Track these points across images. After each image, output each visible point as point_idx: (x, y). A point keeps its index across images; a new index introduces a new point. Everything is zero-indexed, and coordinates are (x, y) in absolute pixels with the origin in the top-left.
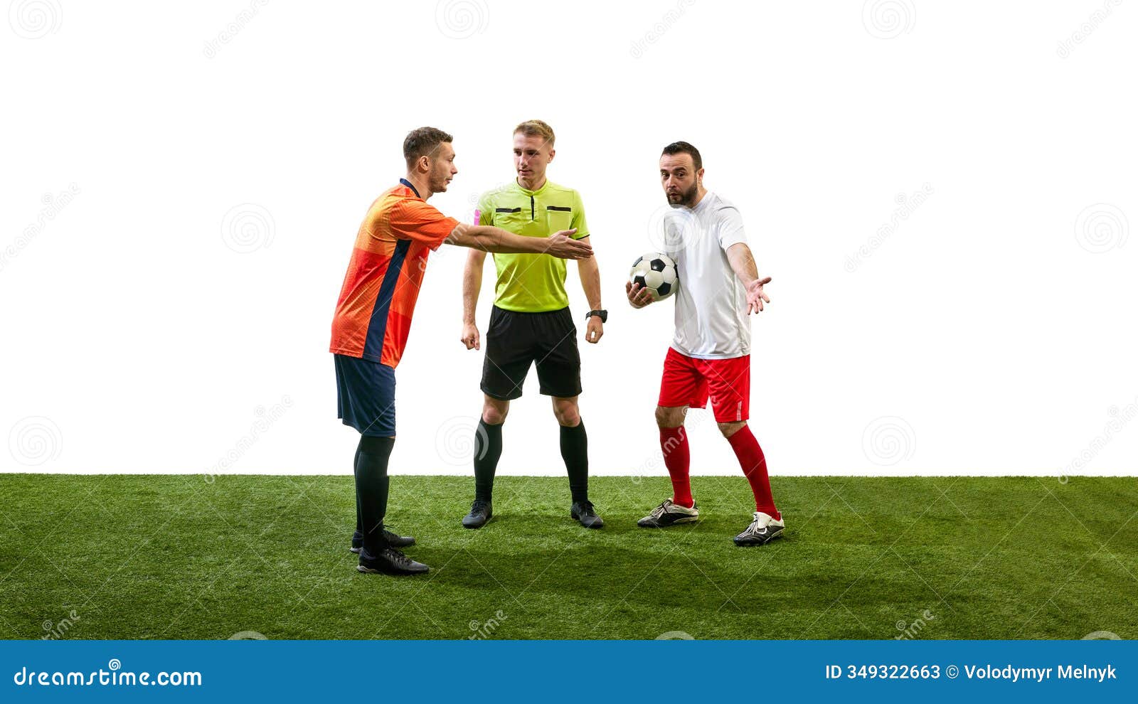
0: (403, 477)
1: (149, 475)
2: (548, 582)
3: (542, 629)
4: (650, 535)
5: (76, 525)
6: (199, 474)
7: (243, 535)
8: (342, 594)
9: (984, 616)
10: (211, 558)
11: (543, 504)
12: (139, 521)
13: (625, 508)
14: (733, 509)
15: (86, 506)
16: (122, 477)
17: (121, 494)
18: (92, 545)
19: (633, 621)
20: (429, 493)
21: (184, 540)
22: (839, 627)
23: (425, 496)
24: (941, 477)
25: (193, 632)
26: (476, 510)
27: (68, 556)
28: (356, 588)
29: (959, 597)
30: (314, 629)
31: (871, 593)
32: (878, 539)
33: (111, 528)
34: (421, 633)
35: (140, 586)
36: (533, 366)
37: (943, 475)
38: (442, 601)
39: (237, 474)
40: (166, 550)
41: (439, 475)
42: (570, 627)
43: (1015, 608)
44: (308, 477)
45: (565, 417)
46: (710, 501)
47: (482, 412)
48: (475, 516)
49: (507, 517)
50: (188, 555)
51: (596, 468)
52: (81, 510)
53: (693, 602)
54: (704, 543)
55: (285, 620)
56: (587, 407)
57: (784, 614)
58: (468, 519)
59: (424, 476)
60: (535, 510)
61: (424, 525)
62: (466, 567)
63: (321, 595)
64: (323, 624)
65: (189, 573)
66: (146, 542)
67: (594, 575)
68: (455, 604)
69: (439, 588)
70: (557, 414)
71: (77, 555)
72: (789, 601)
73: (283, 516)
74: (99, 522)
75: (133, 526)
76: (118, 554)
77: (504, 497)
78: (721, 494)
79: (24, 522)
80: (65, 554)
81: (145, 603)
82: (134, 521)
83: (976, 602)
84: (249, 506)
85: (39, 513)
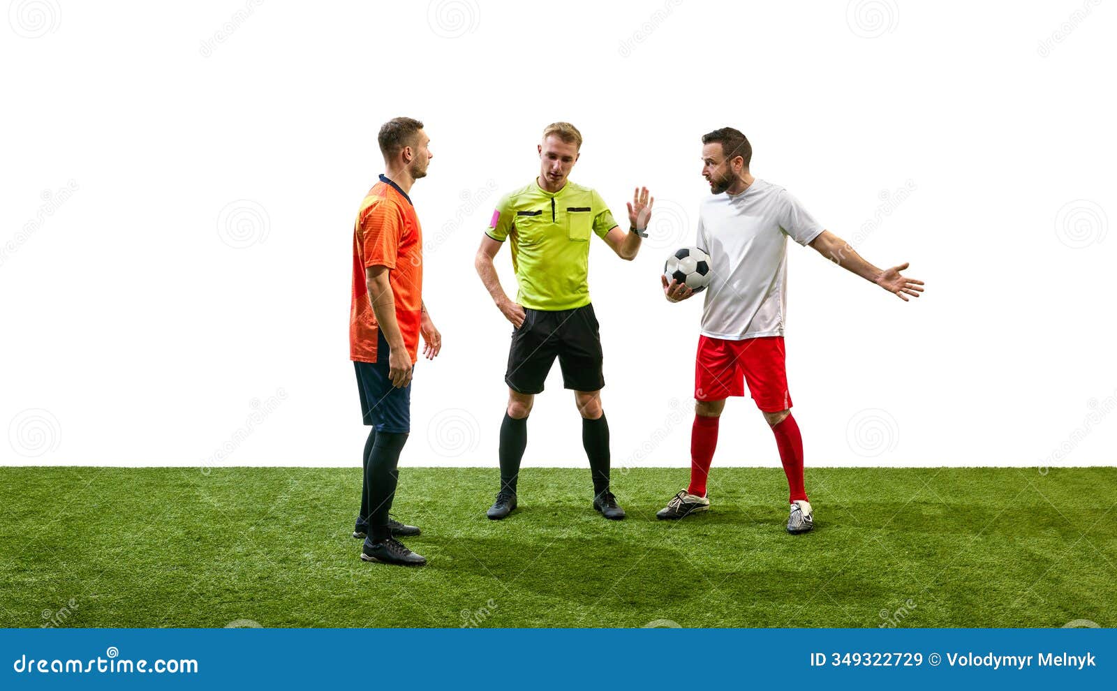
0: (437, 468)
1: (193, 468)
2: (562, 573)
3: (549, 620)
4: (670, 527)
5: (116, 516)
6: (241, 466)
7: (273, 527)
9: (993, 609)
10: (239, 549)
11: (569, 495)
12: (177, 513)
13: (648, 500)
14: (756, 500)
15: (129, 498)
16: (167, 470)
17: (163, 486)
18: (128, 535)
19: (640, 613)
20: (459, 485)
21: (217, 532)
22: (845, 619)
23: (455, 487)
24: (968, 468)
25: (210, 622)
26: (500, 501)
27: (104, 547)
28: (375, 579)
29: (970, 589)
30: (327, 619)
31: (881, 585)
33: (149, 520)
34: (430, 623)
35: (167, 576)
36: (557, 361)
38: (456, 592)
39: (277, 466)
40: (198, 541)
41: (471, 467)
42: (578, 618)
43: (1025, 601)
44: (345, 469)
45: (587, 409)
46: (734, 492)
47: (507, 406)
48: (500, 507)
49: (532, 509)
50: (217, 546)
51: (619, 458)
52: (123, 502)
53: (702, 593)
54: (722, 534)
55: (301, 610)
56: (609, 401)
57: (791, 606)
58: (492, 511)
60: (560, 502)
61: (450, 516)
63: (340, 586)
64: (337, 615)
65: (216, 563)
66: (180, 533)
67: (608, 566)
68: (468, 595)
69: (454, 579)
70: (579, 407)
71: (113, 546)
72: (798, 593)
73: (315, 507)
74: (138, 514)
75: (170, 518)
76: (151, 545)
77: (531, 488)
78: (746, 485)
79: (68, 514)
80: (101, 545)
81: (169, 593)
82: (172, 513)
83: (987, 594)
84: (284, 498)
85: (84, 505)
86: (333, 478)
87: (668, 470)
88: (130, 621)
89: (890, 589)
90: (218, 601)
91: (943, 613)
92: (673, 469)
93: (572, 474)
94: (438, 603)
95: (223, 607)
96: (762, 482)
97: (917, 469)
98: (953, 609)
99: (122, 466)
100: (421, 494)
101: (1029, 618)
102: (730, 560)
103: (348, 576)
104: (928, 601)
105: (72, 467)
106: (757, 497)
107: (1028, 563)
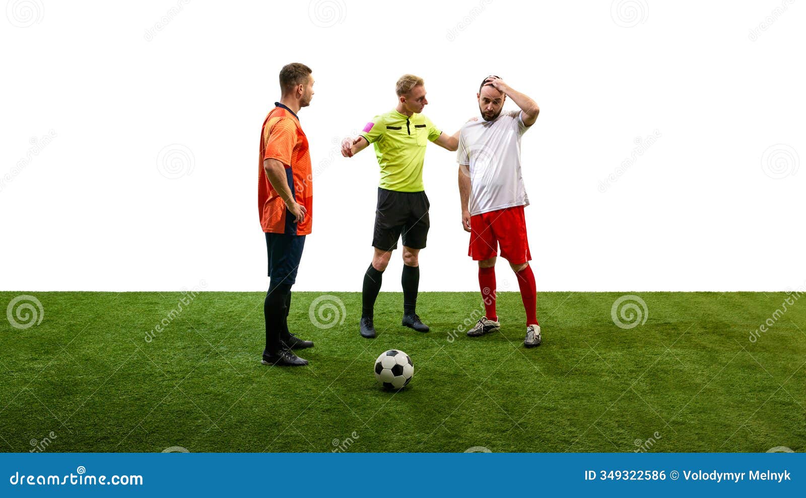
7: (203, 330)
8: (255, 368)
10: (179, 344)
11: (390, 309)
14: (506, 312)
16: (140, 293)
17: (136, 304)
24: (650, 292)
29: (662, 370)
31: (595, 367)
32: (603, 332)
33: (124, 325)
37: (651, 291)
51: (424, 286)
55: (215, 385)
59: (321, 292)
62: (335, 350)
63: (241, 368)
64: (238, 388)
73: (231, 317)
74: (117, 322)
79: (72, 322)
80: (90, 342)
81: (130, 374)
82: (139, 321)
83: (676, 374)
84: (212, 310)
85: (83, 316)
86: (244, 298)
87: (451, 293)
88: (101, 394)
89: (602, 370)
90: (161, 379)
91: (644, 386)
92: (454, 293)
93: (392, 296)
94: (304, 380)
95: (164, 383)
96: (510, 301)
97: (614, 293)
98: (651, 384)
99: (112, 291)
100: (298, 308)
101: (710, 390)
102: (492, 351)
103: (248, 362)
104: (631, 378)
105: (79, 292)
106: (507, 310)
107: (703, 353)
